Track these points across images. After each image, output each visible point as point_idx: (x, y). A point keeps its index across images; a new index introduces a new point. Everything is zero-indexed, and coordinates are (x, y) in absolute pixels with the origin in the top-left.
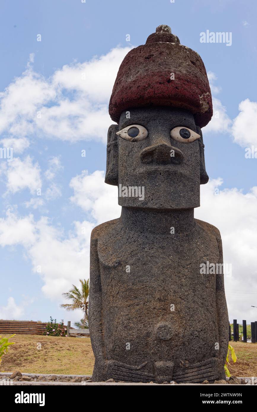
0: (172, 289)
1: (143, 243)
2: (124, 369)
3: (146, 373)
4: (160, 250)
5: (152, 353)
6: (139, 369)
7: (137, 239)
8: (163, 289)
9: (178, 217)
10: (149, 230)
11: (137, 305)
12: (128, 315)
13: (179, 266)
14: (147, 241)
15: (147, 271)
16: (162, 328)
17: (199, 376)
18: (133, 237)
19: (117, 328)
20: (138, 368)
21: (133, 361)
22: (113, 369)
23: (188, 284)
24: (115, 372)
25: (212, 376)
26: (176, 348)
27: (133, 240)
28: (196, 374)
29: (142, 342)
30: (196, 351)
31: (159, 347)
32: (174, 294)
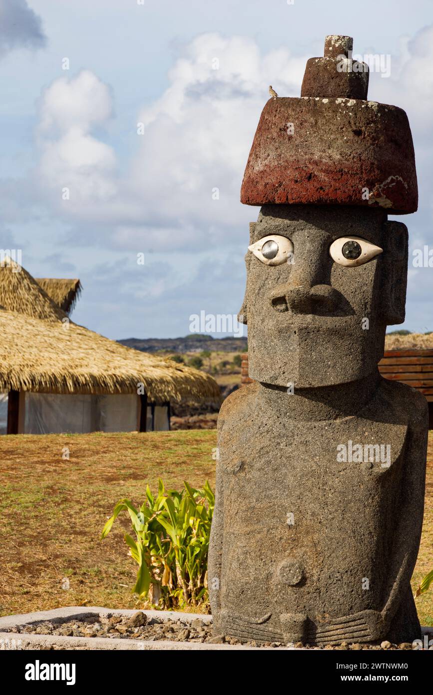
0: (310, 509)
1: (279, 435)
2: (241, 623)
3: (270, 629)
4: (302, 448)
5: (276, 602)
6: (261, 624)
7: (271, 428)
8: (298, 509)
9: (329, 396)
10: (288, 414)
11: (259, 533)
12: (246, 546)
13: (326, 472)
14: (284, 431)
15: (278, 481)
16: (286, 567)
17: (347, 634)
18: (266, 425)
19: (231, 564)
20: (259, 622)
21: (252, 612)
22: (227, 622)
23: (336, 502)
24: (230, 625)
25: (368, 635)
26: (308, 596)
27: (266, 429)
28: (343, 632)
29: (261, 586)
30: (339, 600)
31: (284, 594)
32: (311, 518)
